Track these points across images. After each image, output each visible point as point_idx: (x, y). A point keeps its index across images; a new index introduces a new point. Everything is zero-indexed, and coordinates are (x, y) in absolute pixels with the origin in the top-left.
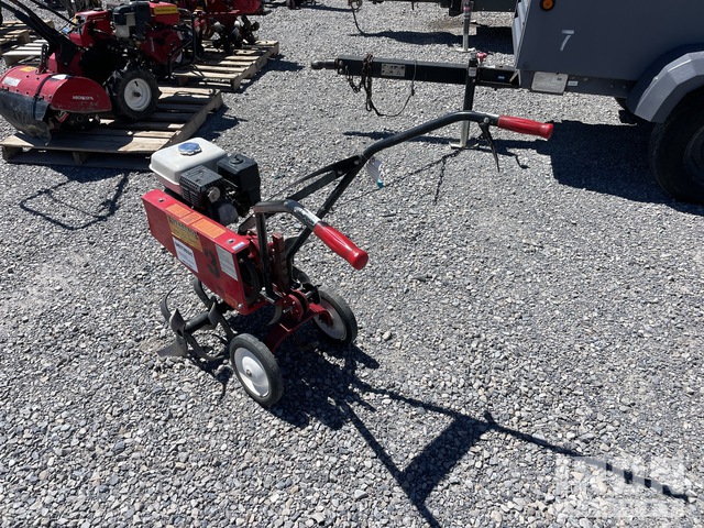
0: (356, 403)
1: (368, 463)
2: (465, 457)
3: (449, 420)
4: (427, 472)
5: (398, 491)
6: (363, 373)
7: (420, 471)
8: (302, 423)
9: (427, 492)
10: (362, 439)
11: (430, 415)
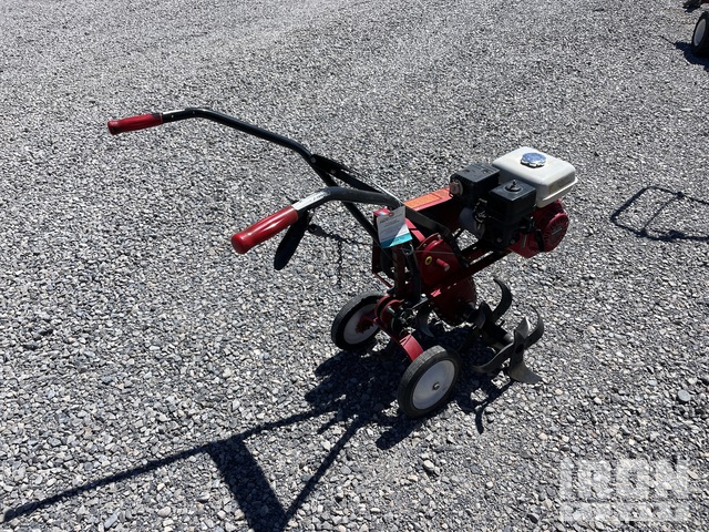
0: (333, 417)
1: (261, 416)
2: (236, 505)
3: (286, 503)
4: (233, 462)
5: (226, 435)
6: (373, 431)
7: (237, 456)
8: (320, 371)
9: (215, 458)
10: (290, 415)
11: (299, 487)
